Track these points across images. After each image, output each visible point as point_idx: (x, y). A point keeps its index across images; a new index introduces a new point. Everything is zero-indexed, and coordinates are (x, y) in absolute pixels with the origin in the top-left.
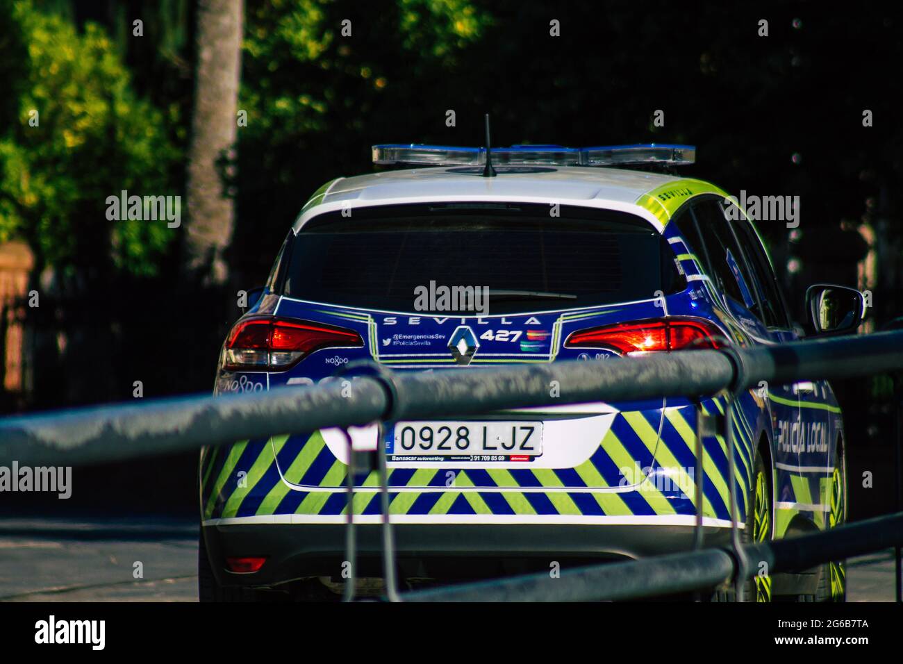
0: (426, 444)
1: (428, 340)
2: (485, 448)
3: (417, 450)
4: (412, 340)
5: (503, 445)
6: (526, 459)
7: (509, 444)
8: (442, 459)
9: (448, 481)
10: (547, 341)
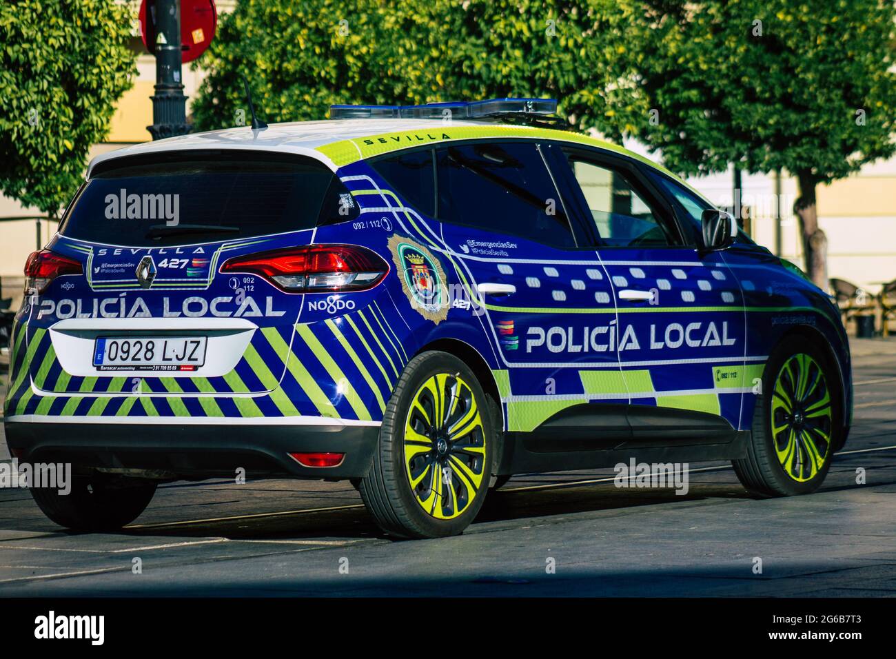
0: (124, 356)
1: (123, 268)
2: (164, 359)
3: (118, 362)
4: (113, 268)
5: (177, 356)
6: (191, 369)
7: (180, 357)
8: (134, 368)
9: (134, 388)
10: (207, 267)
